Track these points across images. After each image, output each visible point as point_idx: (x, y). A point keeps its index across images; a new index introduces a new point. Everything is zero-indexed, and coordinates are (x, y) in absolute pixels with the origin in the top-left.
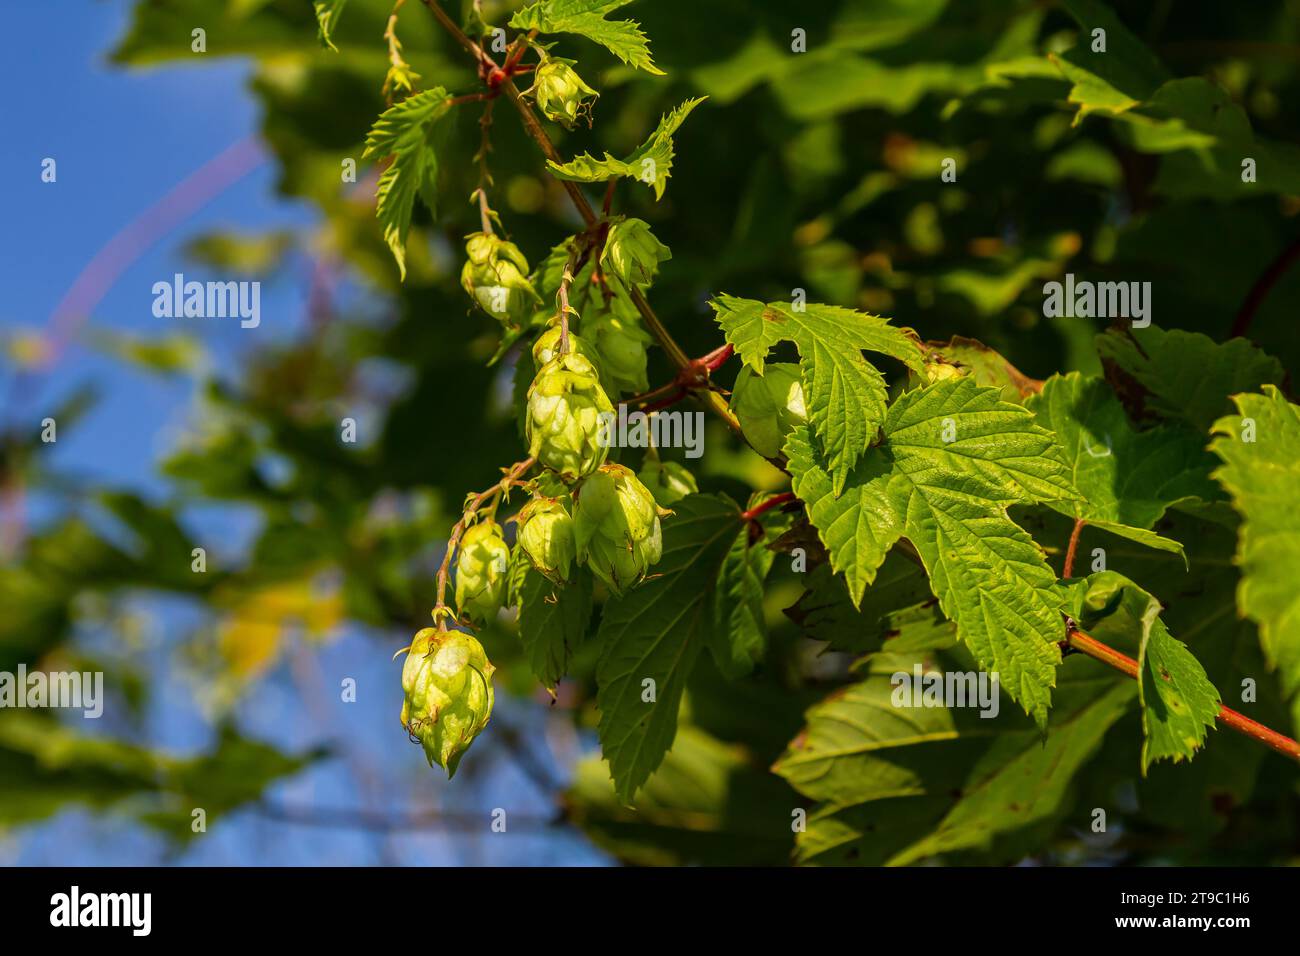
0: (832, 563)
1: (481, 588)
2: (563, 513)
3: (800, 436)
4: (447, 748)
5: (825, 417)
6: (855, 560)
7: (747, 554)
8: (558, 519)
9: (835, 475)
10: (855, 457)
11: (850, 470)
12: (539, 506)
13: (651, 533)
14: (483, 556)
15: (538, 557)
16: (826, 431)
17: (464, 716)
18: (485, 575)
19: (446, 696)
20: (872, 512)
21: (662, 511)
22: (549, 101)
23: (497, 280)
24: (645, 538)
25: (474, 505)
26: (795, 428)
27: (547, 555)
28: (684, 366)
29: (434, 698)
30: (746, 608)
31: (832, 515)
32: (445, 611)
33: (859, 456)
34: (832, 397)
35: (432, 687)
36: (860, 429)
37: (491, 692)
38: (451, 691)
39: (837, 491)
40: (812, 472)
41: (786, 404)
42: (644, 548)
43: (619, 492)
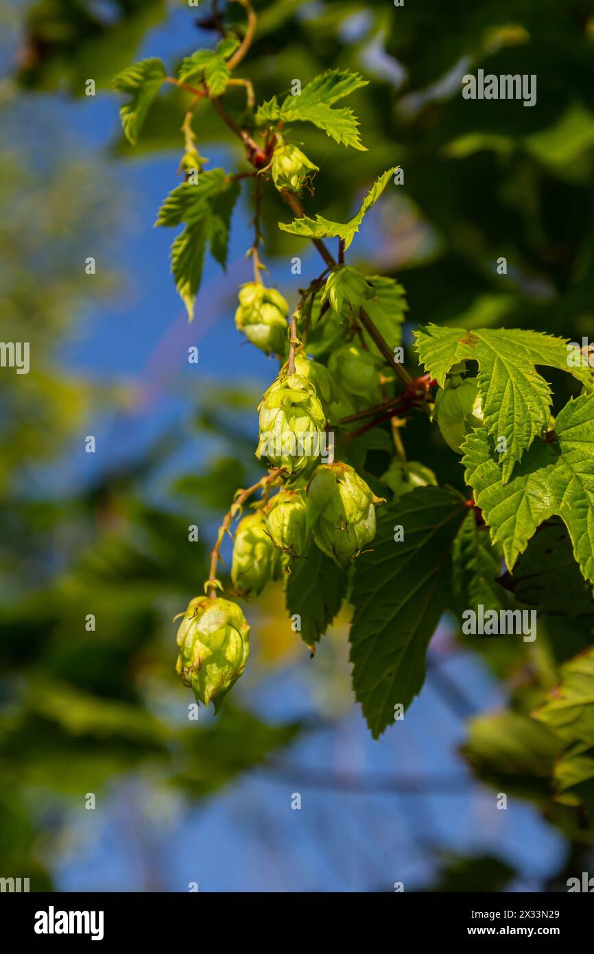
0: (491, 536)
1: (250, 565)
2: (300, 502)
3: (480, 436)
4: (209, 690)
5: (496, 420)
6: (513, 534)
7: (477, 536)
8: (295, 508)
9: (504, 466)
10: (521, 449)
11: (517, 462)
12: (281, 498)
13: (365, 516)
14: (251, 539)
15: (278, 538)
16: (496, 431)
17: (224, 665)
18: (252, 554)
19: (207, 649)
20: (534, 496)
21: (376, 499)
22: (279, 176)
23: (260, 319)
24: (359, 521)
25: (241, 499)
26: (475, 430)
27: (285, 537)
28: (409, 383)
29: (199, 651)
30: (482, 580)
31: (498, 498)
32: (217, 583)
33: (525, 450)
34: (503, 403)
35: (198, 643)
36: (525, 429)
37: (246, 646)
38: (212, 645)
39: (505, 479)
40: (486, 465)
41: (472, 411)
42: (358, 529)
43: (339, 485)
